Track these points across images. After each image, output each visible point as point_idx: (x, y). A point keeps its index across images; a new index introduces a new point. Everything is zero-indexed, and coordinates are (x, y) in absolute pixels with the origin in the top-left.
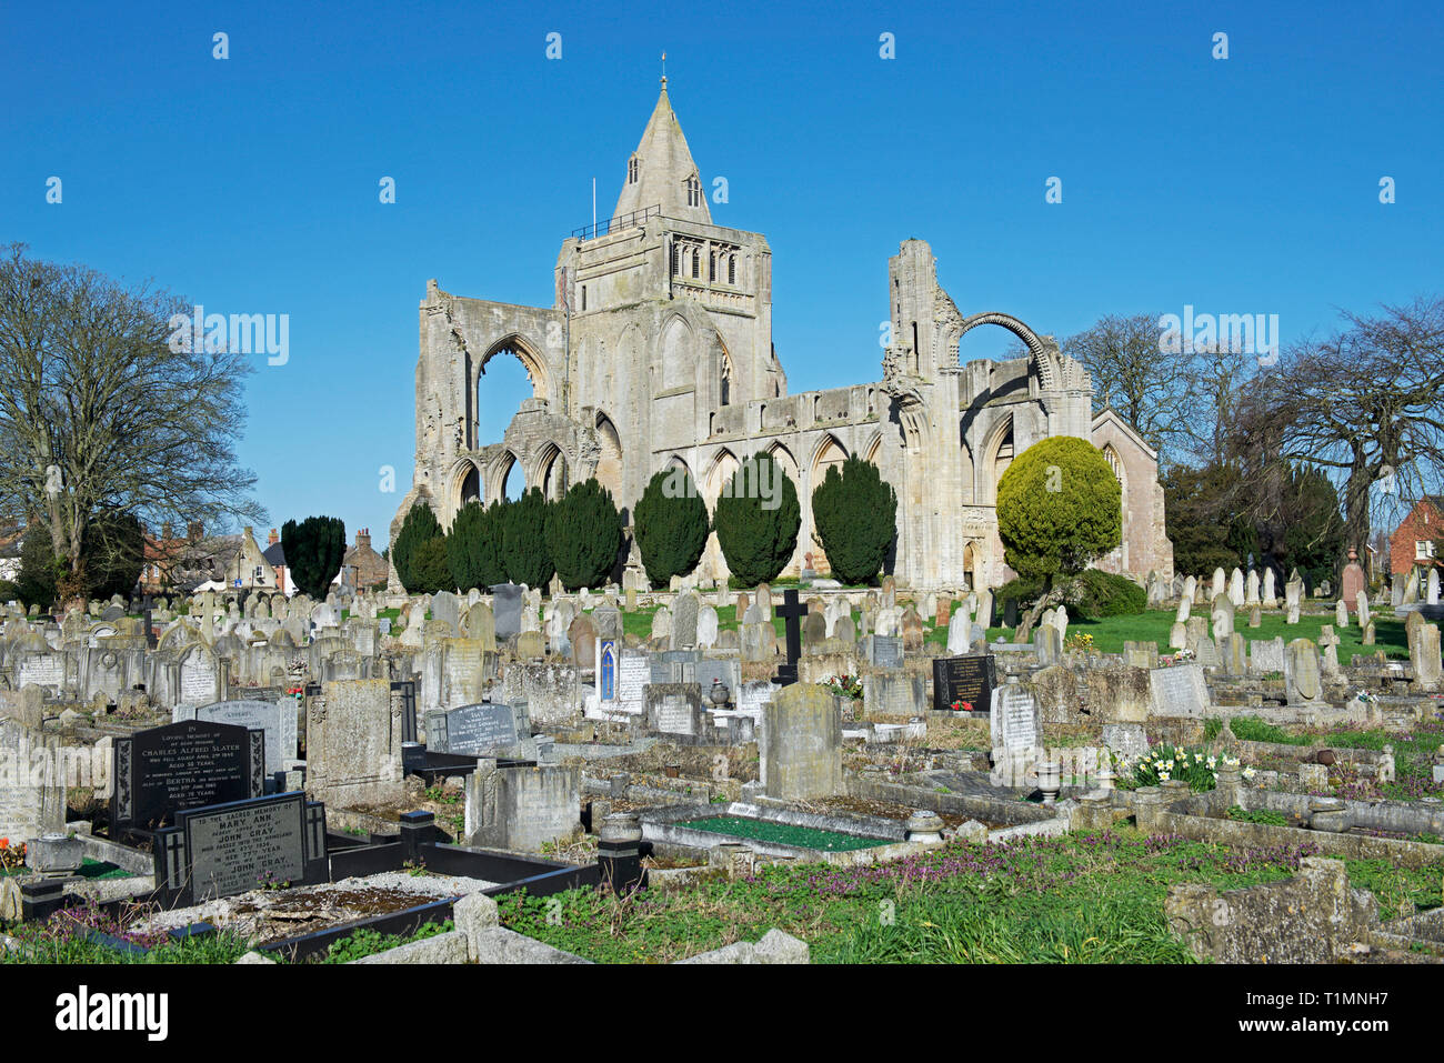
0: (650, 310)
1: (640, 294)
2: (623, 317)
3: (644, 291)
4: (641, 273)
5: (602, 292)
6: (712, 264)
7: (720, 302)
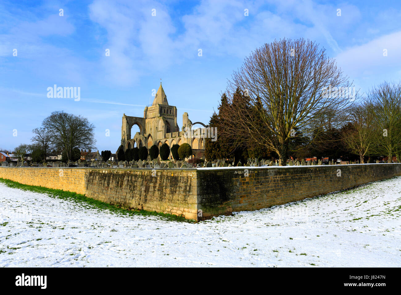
2: (153, 119)
3: (156, 116)
4: (156, 112)
5: (150, 115)
6: (167, 111)
7: (169, 117)
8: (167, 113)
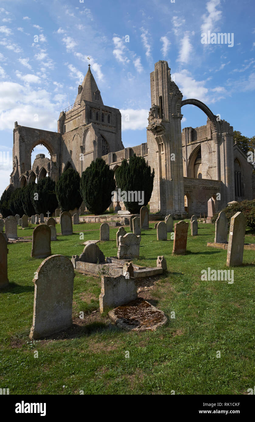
0: (81, 129)
1: (79, 125)
2: (75, 132)
3: (80, 124)
4: (80, 118)
5: (69, 126)
6: (103, 117)
7: (105, 128)
8: (103, 121)
